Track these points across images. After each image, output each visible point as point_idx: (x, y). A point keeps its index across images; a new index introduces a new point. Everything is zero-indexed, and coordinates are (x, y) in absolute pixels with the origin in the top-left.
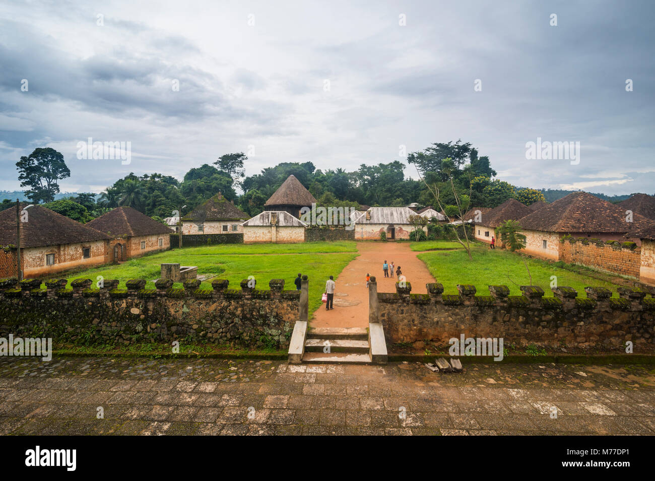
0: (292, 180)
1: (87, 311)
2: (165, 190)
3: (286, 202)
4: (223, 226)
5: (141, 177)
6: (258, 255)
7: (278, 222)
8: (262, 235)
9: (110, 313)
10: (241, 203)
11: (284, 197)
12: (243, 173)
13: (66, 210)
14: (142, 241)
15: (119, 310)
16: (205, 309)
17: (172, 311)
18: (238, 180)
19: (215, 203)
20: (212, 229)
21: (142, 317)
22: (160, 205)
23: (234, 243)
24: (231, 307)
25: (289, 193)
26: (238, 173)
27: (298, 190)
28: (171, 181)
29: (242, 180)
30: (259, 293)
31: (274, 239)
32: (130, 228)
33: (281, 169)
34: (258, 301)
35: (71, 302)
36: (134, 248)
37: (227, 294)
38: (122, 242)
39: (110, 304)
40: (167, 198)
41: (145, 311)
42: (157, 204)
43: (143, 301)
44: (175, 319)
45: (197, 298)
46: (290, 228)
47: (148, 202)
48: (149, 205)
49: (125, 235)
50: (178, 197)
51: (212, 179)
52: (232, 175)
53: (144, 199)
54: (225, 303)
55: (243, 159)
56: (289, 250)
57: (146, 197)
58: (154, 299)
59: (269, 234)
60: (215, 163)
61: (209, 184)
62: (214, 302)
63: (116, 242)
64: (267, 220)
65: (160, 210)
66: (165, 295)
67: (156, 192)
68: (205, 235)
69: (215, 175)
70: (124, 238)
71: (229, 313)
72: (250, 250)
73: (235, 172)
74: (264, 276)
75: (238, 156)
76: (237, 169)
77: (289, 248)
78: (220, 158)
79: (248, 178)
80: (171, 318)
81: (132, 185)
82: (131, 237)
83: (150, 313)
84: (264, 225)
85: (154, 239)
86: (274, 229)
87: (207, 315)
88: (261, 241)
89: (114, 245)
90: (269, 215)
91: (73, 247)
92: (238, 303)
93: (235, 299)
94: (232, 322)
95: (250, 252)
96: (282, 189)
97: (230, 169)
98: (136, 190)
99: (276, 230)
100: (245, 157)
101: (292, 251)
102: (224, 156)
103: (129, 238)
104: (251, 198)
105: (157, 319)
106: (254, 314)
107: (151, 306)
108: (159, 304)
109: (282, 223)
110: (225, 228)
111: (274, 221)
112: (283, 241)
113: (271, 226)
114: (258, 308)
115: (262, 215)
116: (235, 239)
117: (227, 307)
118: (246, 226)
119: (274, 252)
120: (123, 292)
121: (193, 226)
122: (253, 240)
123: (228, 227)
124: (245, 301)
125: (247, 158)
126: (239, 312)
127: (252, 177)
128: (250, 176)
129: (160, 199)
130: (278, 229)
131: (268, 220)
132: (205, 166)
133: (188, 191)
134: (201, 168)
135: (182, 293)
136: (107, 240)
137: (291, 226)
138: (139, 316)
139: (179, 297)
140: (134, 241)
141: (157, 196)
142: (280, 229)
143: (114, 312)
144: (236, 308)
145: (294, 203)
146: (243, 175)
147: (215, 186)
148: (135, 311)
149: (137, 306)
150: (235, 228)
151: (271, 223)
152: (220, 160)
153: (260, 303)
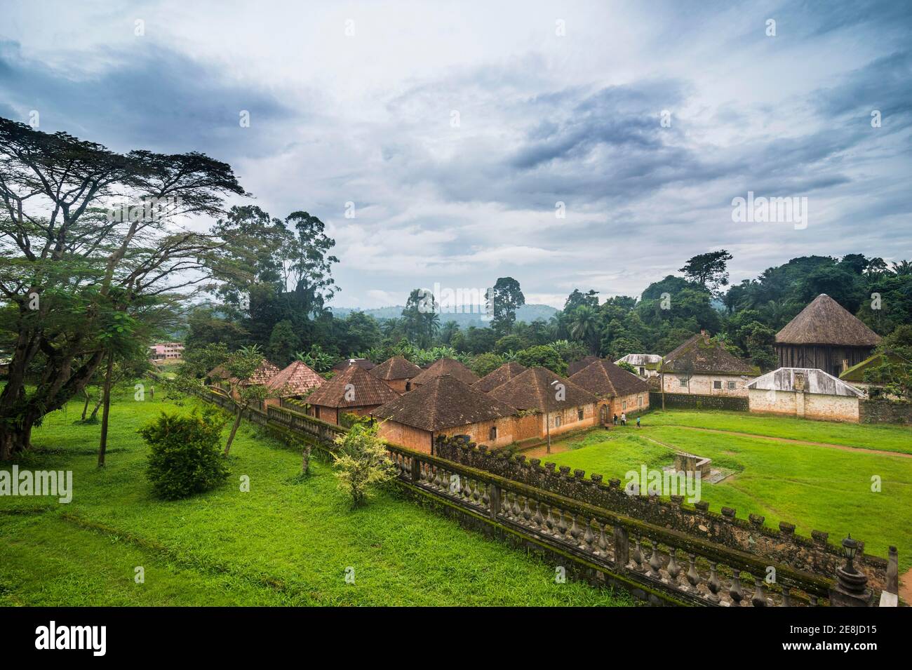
0: (824, 302)
1: (661, 516)
2: (623, 318)
3: (814, 340)
4: (715, 382)
5: (587, 294)
6: (779, 441)
7: (807, 386)
8: (779, 403)
9: (681, 523)
10: (726, 329)
11: (809, 331)
12: (725, 280)
13: (544, 357)
14: (623, 400)
15: (688, 523)
16: (773, 546)
17: (738, 539)
18: (717, 290)
19: (701, 349)
20: (700, 386)
21: (710, 535)
22: (618, 337)
23: (734, 410)
24: (801, 553)
25: (818, 324)
26: (716, 280)
27: (837, 319)
28: (625, 302)
29: (724, 289)
30: (834, 549)
31: (801, 412)
32: (612, 387)
33: (794, 269)
34: (832, 556)
35: (648, 505)
36: (617, 408)
37: (797, 540)
38: (607, 403)
39: (680, 516)
40: (626, 328)
41: (712, 530)
42: (615, 335)
43: (710, 522)
44: (742, 546)
45: (763, 534)
46: (830, 398)
47: (603, 333)
48: (604, 336)
49: (609, 395)
50: (638, 327)
51: (681, 296)
52: (708, 284)
53: (599, 329)
54: (793, 547)
55: (725, 259)
56: (832, 437)
57: (601, 326)
58: (720, 524)
59: (791, 403)
60: (683, 270)
61: (676, 303)
62: (782, 543)
63: (603, 403)
64: (787, 382)
65: (618, 343)
66: (730, 523)
67: (613, 322)
68: (692, 396)
69: (684, 291)
70: (608, 398)
71: (799, 558)
72: (763, 427)
73: (711, 279)
74: (805, 491)
75: (717, 255)
76: (715, 275)
77: (832, 434)
78: (688, 262)
79: (734, 287)
80: (737, 544)
81: (585, 312)
82: (614, 397)
83: (717, 534)
84: (783, 389)
85: (633, 397)
86: (800, 397)
87: (775, 553)
88: (778, 412)
89: (601, 406)
90: (789, 375)
91: (572, 410)
92: (808, 551)
93: (805, 547)
94: (803, 567)
95: (765, 433)
96: (806, 317)
97: (705, 275)
98: (590, 318)
99: (805, 399)
100: (728, 256)
101: (839, 441)
102: (694, 258)
103: (612, 398)
104: (750, 334)
105: (723, 541)
106: (829, 567)
107: (717, 528)
108: (725, 528)
109: (814, 387)
110: (718, 385)
111: (800, 385)
112: (817, 415)
113: (795, 392)
114: (833, 562)
115: (777, 374)
116: (737, 405)
117: (796, 551)
118: (752, 388)
119: (805, 438)
120: (692, 510)
121: (673, 380)
122: (764, 408)
123: (722, 384)
124: (817, 552)
125: (731, 257)
126: (810, 559)
127: (742, 286)
128: (739, 284)
129: (618, 330)
130: (807, 398)
131: (790, 382)
132: (670, 278)
133: (648, 314)
134: (664, 282)
135: (747, 525)
136: (595, 403)
137: (833, 395)
138: (706, 533)
139: (743, 527)
140: (616, 401)
141: (614, 327)
142: (811, 397)
143: (684, 524)
144: (807, 555)
145: (830, 341)
146: (724, 282)
147: (686, 306)
148: (703, 528)
149: (704, 524)
150: (732, 386)
151: (794, 387)
152: (689, 264)
153: (834, 558)
